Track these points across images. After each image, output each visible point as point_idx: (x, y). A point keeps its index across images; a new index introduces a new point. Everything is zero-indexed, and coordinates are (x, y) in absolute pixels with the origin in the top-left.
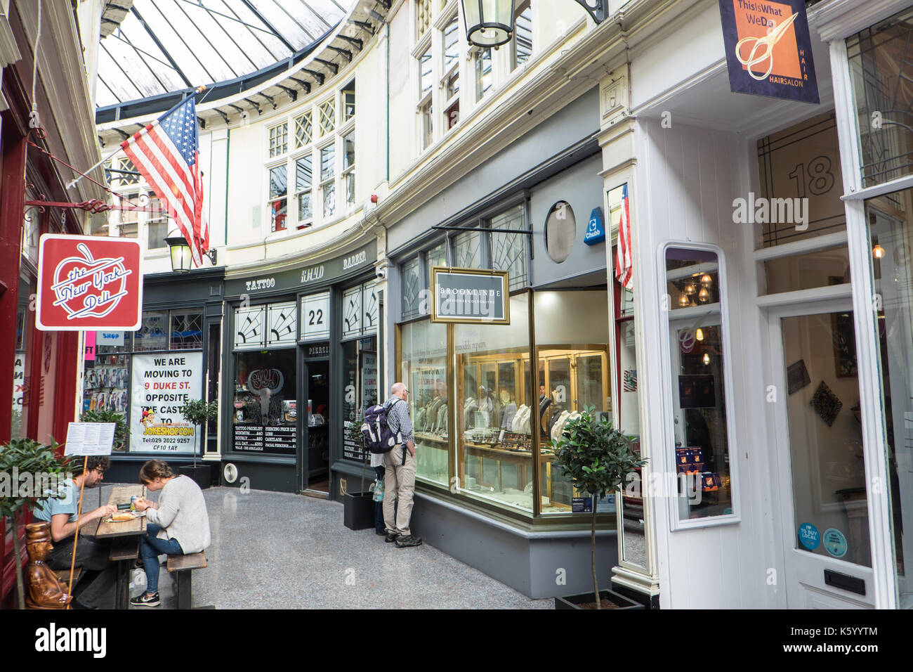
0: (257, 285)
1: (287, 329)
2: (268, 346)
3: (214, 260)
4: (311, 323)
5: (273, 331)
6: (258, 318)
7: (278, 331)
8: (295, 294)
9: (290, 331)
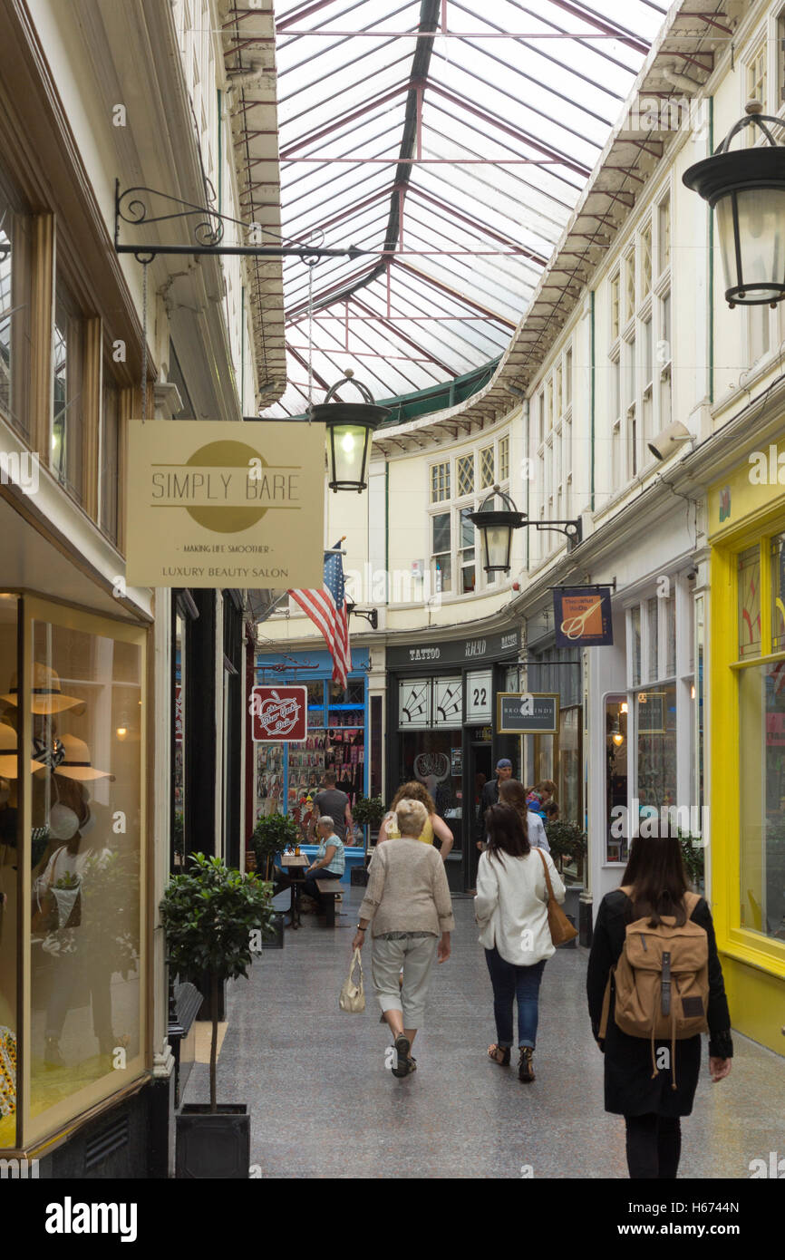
0: (421, 655)
1: (454, 708)
2: (434, 726)
3: (374, 623)
4: (476, 704)
5: (440, 709)
6: (424, 693)
7: (445, 709)
8: (460, 669)
9: (457, 710)
